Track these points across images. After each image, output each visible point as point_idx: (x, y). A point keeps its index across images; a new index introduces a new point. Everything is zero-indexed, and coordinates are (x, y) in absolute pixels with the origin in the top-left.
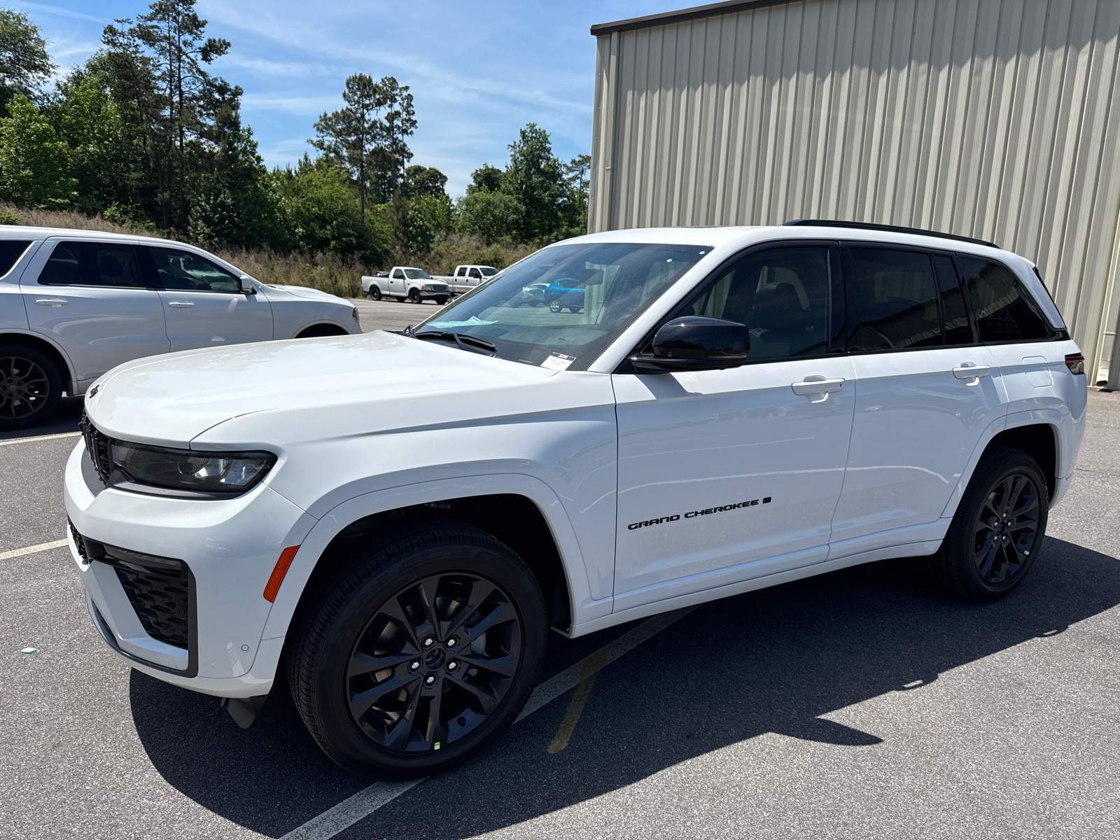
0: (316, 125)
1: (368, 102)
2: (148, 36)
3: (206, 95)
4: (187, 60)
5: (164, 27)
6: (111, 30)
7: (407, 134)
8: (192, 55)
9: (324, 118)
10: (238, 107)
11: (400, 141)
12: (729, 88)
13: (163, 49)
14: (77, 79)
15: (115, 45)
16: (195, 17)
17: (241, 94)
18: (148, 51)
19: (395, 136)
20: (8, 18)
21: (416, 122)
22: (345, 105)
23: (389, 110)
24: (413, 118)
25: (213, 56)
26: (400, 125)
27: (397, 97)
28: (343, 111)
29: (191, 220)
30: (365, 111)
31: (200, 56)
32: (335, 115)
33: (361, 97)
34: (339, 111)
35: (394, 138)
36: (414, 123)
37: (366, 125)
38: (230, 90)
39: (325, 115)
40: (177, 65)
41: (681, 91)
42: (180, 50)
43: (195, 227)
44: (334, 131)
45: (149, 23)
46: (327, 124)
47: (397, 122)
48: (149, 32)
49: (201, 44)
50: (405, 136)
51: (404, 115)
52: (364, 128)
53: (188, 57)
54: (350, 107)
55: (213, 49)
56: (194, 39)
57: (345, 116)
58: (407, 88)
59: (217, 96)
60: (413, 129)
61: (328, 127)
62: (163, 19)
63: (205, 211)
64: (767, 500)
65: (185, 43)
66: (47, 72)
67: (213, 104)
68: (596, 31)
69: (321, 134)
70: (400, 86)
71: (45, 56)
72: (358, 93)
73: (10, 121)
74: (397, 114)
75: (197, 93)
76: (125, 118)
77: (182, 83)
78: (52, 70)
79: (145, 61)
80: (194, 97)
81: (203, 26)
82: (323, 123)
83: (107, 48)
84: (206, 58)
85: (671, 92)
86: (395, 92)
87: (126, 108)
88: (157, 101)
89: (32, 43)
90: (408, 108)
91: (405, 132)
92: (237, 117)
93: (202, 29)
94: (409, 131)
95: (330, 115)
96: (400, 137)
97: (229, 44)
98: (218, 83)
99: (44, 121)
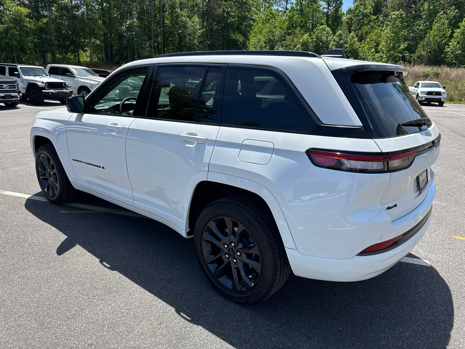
64: (103, 168)
73: (458, 30)
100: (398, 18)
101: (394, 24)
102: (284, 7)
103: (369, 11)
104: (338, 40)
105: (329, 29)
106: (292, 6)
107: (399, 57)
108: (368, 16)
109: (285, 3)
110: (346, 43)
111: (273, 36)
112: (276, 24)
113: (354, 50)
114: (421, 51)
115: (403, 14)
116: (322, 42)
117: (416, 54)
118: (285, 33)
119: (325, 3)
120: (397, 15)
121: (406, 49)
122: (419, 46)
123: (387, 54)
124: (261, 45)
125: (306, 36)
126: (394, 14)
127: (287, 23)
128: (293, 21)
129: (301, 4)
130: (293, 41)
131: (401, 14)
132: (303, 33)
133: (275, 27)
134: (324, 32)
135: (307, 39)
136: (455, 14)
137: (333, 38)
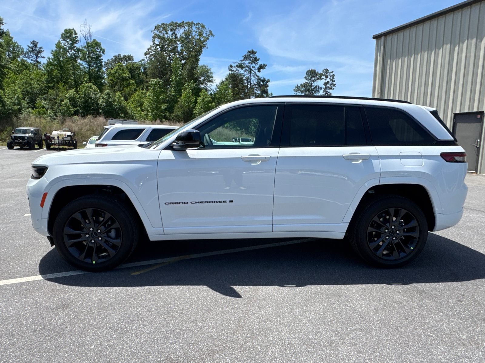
0: (294, 89)
1: (313, 79)
2: (241, 66)
3: (258, 83)
4: (253, 72)
5: (247, 62)
6: (231, 66)
7: (332, 89)
8: (255, 71)
9: (297, 87)
10: (268, 86)
11: (329, 92)
12: (434, 52)
13: (246, 70)
14: (222, 83)
15: (232, 71)
16: (256, 58)
17: (269, 82)
18: (242, 71)
19: (327, 91)
20: (203, 67)
21: (335, 84)
22: (305, 81)
23: (325, 81)
24: (334, 83)
25: (261, 70)
26: (329, 86)
27: (328, 76)
28: (304, 84)
29: (250, 127)
30: (313, 82)
31: (257, 71)
32: (301, 85)
33: (311, 77)
34: (303, 84)
35: (326, 91)
36: (334, 85)
37: (313, 88)
38: (266, 81)
39: (298, 85)
40: (249, 75)
41: (411, 57)
42: (251, 69)
43: (251, 129)
44: (300, 91)
45: (242, 62)
46: (298, 89)
47: (328, 85)
48: (242, 65)
49: (257, 66)
50: (331, 90)
51: (331, 82)
52: (312, 89)
53: (254, 71)
54: (307, 81)
55: (261, 68)
56: (256, 65)
57: (305, 85)
58: (332, 72)
59: (262, 83)
60: (334, 87)
61: (299, 90)
62: (246, 60)
63: (255, 123)
64: (231, 201)
65: (253, 67)
66: (212, 82)
67: (260, 86)
68: (374, 37)
69: (296, 93)
70: (330, 72)
71: (212, 77)
72: (310, 76)
73: (200, 98)
74: (328, 82)
75: (255, 83)
76: (234, 94)
77: (251, 80)
78: (214, 81)
79: (241, 75)
80: (255, 85)
81: (258, 60)
82: (297, 89)
83: (230, 72)
84: (259, 71)
85: (407, 58)
86: (327, 74)
87: (234, 91)
88: (242, 87)
89: (209, 74)
90: (333, 80)
91: (330, 88)
92: (267, 90)
93: (258, 61)
94: (333, 88)
95: (299, 85)
96: (329, 91)
97: (266, 65)
98: (262, 79)
99: (209, 97)
100: (156, 84)
101: (154, 89)
102: (34, 59)
103: (128, 76)
104: (107, 98)
105: (95, 87)
106: (49, 60)
107: (162, 115)
108: (128, 80)
109: (34, 56)
110: (114, 101)
111: (31, 88)
112: (32, 76)
113: (122, 108)
114: (178, 112)
115: (160, 82)
116: (91, 98)
117: (174, 114)
118: (46, 87)
119: (85, 63)
120: (156, 82)
121: (166, 109)
122: (175, 108)
123: (152, 113)
124: (18, 96)
125: (72, 92)
126: (153, 81)
127: (46, 77)
128: (53, 75)
129: (59, 59)
130: (57, 95)
131: (159, 82)
132: (68, 88)
133: (32, 79)
134: (91, 90)
135: (74, 94)
136: (194, 86)
137: (102, 96)
